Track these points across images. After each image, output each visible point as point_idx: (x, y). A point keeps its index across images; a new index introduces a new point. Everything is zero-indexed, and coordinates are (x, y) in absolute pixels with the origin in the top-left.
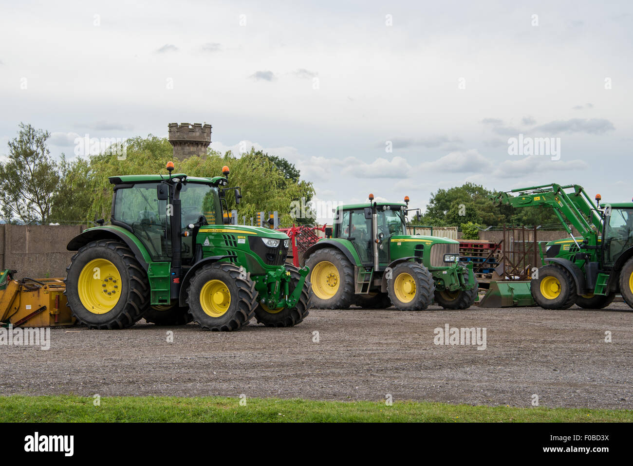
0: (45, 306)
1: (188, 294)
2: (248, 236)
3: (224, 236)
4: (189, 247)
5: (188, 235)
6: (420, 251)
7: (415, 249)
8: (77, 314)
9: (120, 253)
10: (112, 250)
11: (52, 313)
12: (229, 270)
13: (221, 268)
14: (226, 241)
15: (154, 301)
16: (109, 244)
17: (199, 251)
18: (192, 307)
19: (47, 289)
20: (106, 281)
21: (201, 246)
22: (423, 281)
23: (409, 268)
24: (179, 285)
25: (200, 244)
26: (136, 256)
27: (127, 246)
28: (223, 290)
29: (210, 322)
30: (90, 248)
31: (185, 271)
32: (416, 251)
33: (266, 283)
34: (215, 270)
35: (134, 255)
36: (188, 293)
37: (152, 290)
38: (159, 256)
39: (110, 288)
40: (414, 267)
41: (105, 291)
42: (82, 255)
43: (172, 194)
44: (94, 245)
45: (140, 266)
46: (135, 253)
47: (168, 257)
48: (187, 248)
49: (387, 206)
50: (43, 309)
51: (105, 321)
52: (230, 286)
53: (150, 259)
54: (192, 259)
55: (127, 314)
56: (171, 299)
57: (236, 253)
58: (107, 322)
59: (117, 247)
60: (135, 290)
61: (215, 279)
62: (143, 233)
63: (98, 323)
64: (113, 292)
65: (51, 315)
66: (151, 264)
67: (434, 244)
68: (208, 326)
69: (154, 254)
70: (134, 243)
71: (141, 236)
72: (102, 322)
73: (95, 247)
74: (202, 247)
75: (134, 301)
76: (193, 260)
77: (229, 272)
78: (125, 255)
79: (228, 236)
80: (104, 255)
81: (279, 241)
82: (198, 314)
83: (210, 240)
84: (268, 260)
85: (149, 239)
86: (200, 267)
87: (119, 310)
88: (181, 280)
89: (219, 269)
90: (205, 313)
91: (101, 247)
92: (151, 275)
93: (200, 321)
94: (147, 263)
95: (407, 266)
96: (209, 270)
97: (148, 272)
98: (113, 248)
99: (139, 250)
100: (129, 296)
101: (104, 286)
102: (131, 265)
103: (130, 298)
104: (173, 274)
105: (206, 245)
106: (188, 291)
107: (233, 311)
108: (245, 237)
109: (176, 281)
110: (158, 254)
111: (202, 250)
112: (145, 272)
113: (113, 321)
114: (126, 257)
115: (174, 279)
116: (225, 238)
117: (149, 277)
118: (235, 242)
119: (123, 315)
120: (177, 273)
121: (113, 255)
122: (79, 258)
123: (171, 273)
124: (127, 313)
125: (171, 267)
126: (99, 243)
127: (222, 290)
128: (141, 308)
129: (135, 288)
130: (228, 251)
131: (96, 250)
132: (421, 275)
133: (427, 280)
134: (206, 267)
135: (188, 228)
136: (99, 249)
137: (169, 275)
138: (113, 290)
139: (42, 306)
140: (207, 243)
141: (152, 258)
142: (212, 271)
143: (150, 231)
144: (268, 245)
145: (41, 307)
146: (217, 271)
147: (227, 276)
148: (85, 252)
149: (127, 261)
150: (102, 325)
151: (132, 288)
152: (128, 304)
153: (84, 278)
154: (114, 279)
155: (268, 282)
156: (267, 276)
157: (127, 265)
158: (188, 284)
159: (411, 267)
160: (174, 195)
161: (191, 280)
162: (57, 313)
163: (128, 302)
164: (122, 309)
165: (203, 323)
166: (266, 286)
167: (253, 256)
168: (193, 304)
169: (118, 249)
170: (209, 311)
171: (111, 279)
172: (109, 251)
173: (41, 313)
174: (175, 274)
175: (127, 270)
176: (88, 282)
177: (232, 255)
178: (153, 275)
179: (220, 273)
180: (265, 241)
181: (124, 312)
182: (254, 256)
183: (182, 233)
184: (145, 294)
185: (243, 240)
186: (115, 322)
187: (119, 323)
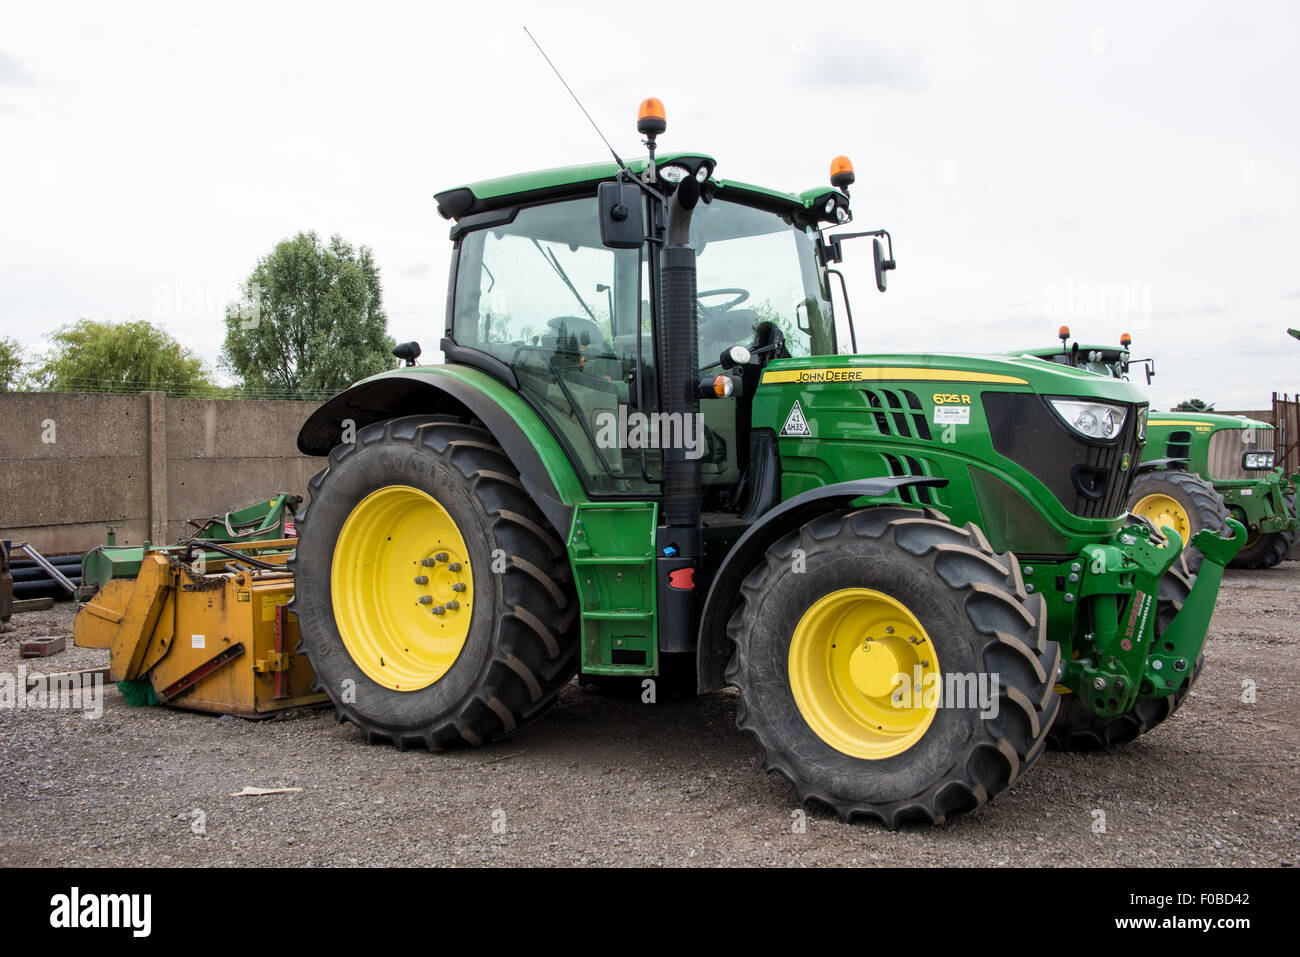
0: (239, 644)
1: (733, 645)
2: (984, 394)
3: (870, 394)
4: (723, 443)
5: (727, 390)
6: (1183, 446)
7: (1168, 442)
8: (328, 683)
9: (467, 467)
10: (436, 452)
11: (262, 670)
12: (933, 549)
13: (890, 538)
14: (879, 416)
15: (596, 658)
16: (428, 431)
17: (765, 453)
18: (755, 701)
19: (246, 587)
20: (428, 564)
21: (772, 435)
22: (1209, 514)
23: (1172, 484)
24: (693, 600)
25: (769, 429)
26: (522, 478)
27: (494, 441)
28: (892, 631)
29: (840, 779)
30: (366, 445)
31: (717, 542)
32: (1170, 446)
33: (1070, 596)
34: (860, 545)
35: (516, 474)
36: (737, 640)
37: (585, 614)
38: (612, 478)
39: (442, 593)
40: (1185, 483)
41: (427, 601)
42: (341, 470)
43: (660, 231)
44: (378, 435)
45: (539, 517)
46: (519, 469)
47: (648, 480)
48: (717, 445)
49: (1096, 351)
50: (235, 652)
51: (417, 720)
52: (936, 622)
53: (581, 491)
54: (737, 485)
55: (493, 703)
56: (661, 655)
57: (925, 465)
58: (425, 724)
59: (455, 443)
60: (520, 613)
61: (858, 584)
62: (553, 390)
63: (397, 728)
64: (450, 607)
65: (257, 673)
66: (582, 510)
67: (1218, 431)
68: (836, 797)
69: (591, 467)
70: (519, 428)
71: (546, 401)
72: (409, 723)
73: (381, 441)
74: (776, 440)
75: (516, 653)
76: (740, 489)
77: (932, 559)
78: (483, 473)
79: (890, 396)
80: (412, 474)
81: (1122, 411)
82: (784, 737)
83: (808, 414)
84: (1080, 493)
85: (574, 411)
86: (787, 528)
87: (463, 684)
88: (701, 579)
89: (876, 539)
90: (813, 735)
91: (400, 444)
92: (582, 554)
93: (795, 767)
94: (566, 503)
95: (1165, 480)
96: (831, 546)
97: (573, 543)
98: (439, 444)
99: (535, 453)
100: (498, 634)
101: (422, 581)
102: (506, 514)
103: (503, 641)
104: (668, 550)
105: (791, 432)
106: (734, 631)
107: (958, 745)
108: (966, 398)
109: (681, 580)
110: (606, 468)
111: (776, 453)
112: (560, 542)
113: (443, 725)
114: (485, 482)
115: (672, 575)
116: (876, 402)
117: (575, 560)
118: (921, 422)
119: (478, 702)
120: (685, 549)
121: (441, 471)
122: (331, 482)
123: (659, 547)
124: (493, 699)
125: (660, 521)
126: (396, 427)
127: (881, 630)
128: (549, 676)
129: (522, 604)
130: (890, 457)
131: (384, 456)
132: (1204, 499)
133: (1216, 511)
134: (818, 529)
135: (727, 361)
136: (392, 449)
137: (650, 556)
138: (450, 600)
139: (234, 642)
140: (797, 424)
141: (586, 484)
142: (847, 549)
143: (578, 381)
144: (1081, 429)
145: (231, 645)
146: (871, 551)
147: (922, 577)
148: (352, 459)
149: (489, 495)
150: (408, 735)
151: (508, 602)
152: (496, 663)
153: (352, 554)
154: (453, 560)
155: (1083, 595)
156: (1077, 566)
157: (490, 511)
158: (733, 602)
159: (1176, 482)
160: (666, 234)
161: (747, 583)
162: (279, 669)
163: (495, 657)
164: (477, 681)
165: (805, 781)
166: (1073, 609)
167: (1006, 477)
168: (760, 690)
169: (459, 450)
170: (835, 729)
171: (444, 558)
172: (427, 458)
173: (231, 664)
174: (677, 554)
175: (489, 531)
176: (367, 566)
177: (929, 476)
178: (590, 553)
179: (887, 559)
180: (1070, 412)
181: (480, 696)
182: (1012, 474)
183: (704, 381)
184: (562, 626)
185: (960, 409)
186: (451, 727)
187: (467, 734)
